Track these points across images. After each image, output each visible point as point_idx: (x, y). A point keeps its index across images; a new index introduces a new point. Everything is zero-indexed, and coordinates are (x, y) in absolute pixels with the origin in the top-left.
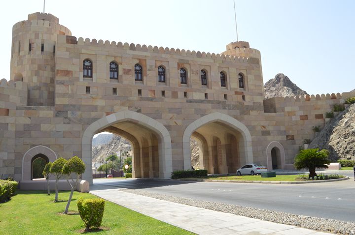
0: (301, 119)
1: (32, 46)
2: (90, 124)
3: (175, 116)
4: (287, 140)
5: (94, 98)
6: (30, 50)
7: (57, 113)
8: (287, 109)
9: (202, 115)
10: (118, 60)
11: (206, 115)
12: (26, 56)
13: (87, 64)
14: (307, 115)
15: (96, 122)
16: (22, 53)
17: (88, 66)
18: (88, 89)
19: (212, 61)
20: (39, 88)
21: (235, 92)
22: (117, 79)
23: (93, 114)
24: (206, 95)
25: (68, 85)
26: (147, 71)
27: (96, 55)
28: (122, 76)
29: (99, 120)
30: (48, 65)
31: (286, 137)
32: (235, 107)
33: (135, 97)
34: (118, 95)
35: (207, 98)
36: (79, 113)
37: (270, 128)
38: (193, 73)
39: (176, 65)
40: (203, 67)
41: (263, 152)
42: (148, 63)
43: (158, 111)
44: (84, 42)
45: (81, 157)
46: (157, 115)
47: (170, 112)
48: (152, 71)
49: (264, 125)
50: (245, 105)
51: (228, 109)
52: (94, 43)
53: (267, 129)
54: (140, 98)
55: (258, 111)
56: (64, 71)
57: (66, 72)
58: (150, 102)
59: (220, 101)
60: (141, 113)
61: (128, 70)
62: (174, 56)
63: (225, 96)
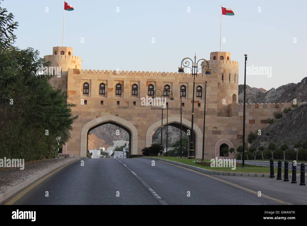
0: (249, 123)
2: (86, 123)
3: (142, 118)
4: (238, 139)
5: (89, 108)
10: (105, 82)
13: (86, 85)
14: (254, 120)
15: (90, 122)
17: (87, 87)
18: (86, 102)
19: (174, 78)
21: (192, 101)
22: (104, 94)
23: (88, 117)
24: (167, 104)
25: (74, 100)
26: (124, 89)
27: (91, 80)
28: (107, 93)
29: (92, 121)
30: (64, 84)
31: (237, 136)
32: (191, 112)
33: (115, 106)
34: (104, 105)
35: (168, 107)
37: (222, 129)
39: (145, 83)
40: (167, 84)
41: (213, 146)
42: (125, 83)
43: (130, 115)
44: (84, 72)
45: (80, 142)
46: (129, 118)
47: (138, 116)
48: (128, 88)
49: (215, 126)
50: (200, 110)
51: (184, 114)
52: (90, 72)
53: (218, 129)
54: (118, 107)
55: (212, 115)
56: (72, 91)
57: (73, 92)
58: (124, 109)
59: (178, 108)
60: (118, 117)
61: (111, 88)
62: (144, 77)
63: (183, 104)
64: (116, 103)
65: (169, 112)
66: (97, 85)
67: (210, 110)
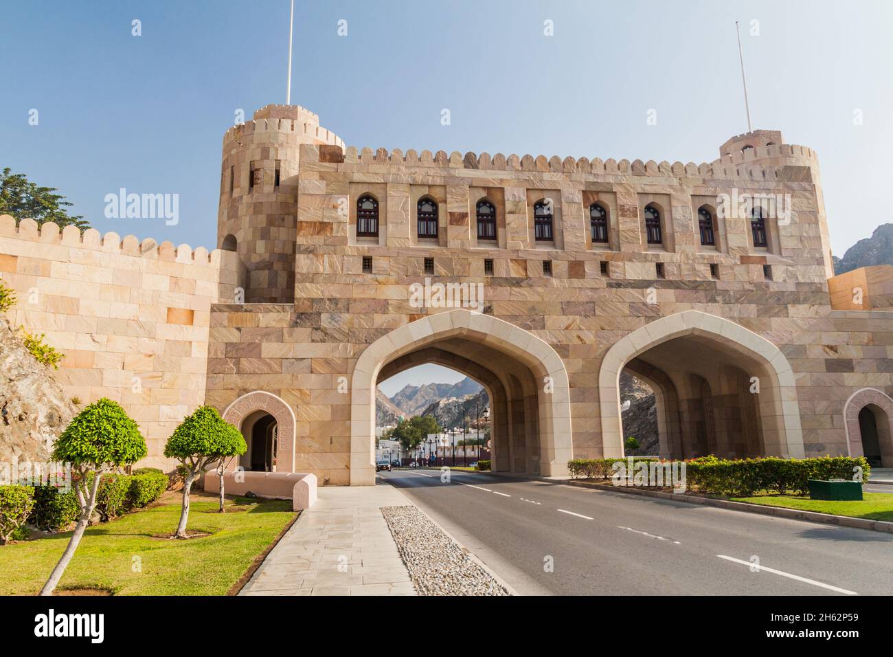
1: (255, 176)
2: (370, 344)
5: (379, 283)
6: (252, 183)
7: (298, 318)
9: (649, 319)
10: (437, 194)
11: (660, 317)
12: (245, 197)
13: (367, 205)
15: (385, 337)
16: (236, 193)
17: (370, 211)
18: (367, 263)
19: (675, 182)
20: (268, 266)
21: (742, 257)
22: (436, 236)
23: (379, 320)
24: (660, 267)
25: (323, 256)
26: (507, 216)
27: (386, 184)
28: (446, 229)
29: (392, 334)
30: (289, 214)
32: (744, 296)
33: (477, 276)
34: (436, 274)
35: (664, 277)
36: (346, 317)
37: (852, 353)
38: (623, 215)
39: (579, 198)
40: (650, 199)
41: (834, 416)
42: (508, 195)
43: (533, 309)
44: (360, 157)
45: (350, 419)
46: (533, 319)
47: (564, 312)
48: (519, 213)
49: (833, 344)
50: (771, 290)
51: (721, 302)
52: (381, 156)
53: (843, 354)
54: (489, 280)
55: (813, 305)
56: (315, 223)
57: (317, 224)
58: (514, 288)
59: (701, 282)
60: (493, 315)
61: (460, 214)
62: (574, 176)
63: (714, 269)
64: (482, 265)
65: (670, 294)
66: (407, 201)
67: (806, 289)
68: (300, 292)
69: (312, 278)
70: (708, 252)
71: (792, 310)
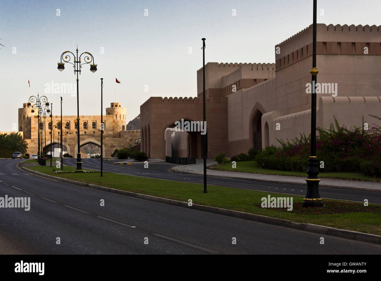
0: (130, 141)
1: (24, 117)
5: (43, 136)
7: (32, 141)
8: (125, 136)
9: (83, 140)
12: (23, 121)
15: (44, 143)
16: (21, 120)
19: (89, 119)
20: (27, 132)
21: (99, 130)
22: (51, 129)
23: (43, 141)
24: (85, 132)
25: (35, 132)
28: (53, 128)
32: (98, 136)
37: (115, 145)
39: (73, 122)
40: (85, 121)
42: (62, 122)
47: (70, 139)
48: (64, 125)
49: (112, 143)
51: (95, 137)
53: (113, 145)
54: (59, 135)
55: (110, 137)
56: (33, 127)
59: (92, 134)
61: (55, 125)
62: (73, 119)
63: (94, 132)
64: (58, 133)
65: (86, 136)
66: (47, 123)
67: (109, 135)
68: (32, 137)
69: (33, 135)
70: (94, 130)
71: (106, 138)
